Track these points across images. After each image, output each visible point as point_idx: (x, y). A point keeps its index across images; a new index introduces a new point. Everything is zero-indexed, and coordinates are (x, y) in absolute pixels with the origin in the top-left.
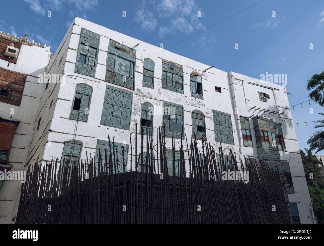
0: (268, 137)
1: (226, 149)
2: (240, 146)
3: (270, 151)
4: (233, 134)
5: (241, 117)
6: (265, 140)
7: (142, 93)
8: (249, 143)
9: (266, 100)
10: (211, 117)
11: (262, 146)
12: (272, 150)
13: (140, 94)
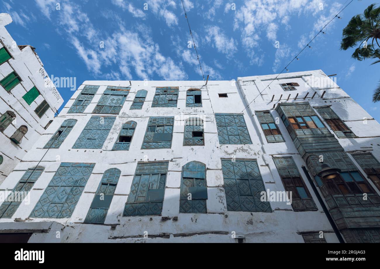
0: (305, 122)
1: (237, 151)
2: (262, 143)
3: (315, 139)
4: (248, 132)
5: (256, 112)
6: (300, 128)
7: (128, 115)
8: (276, 137)
9: (294, 88)
10: (212, 120)
11: (297, 135)
12: (317, 137)
13: (125, 116)
